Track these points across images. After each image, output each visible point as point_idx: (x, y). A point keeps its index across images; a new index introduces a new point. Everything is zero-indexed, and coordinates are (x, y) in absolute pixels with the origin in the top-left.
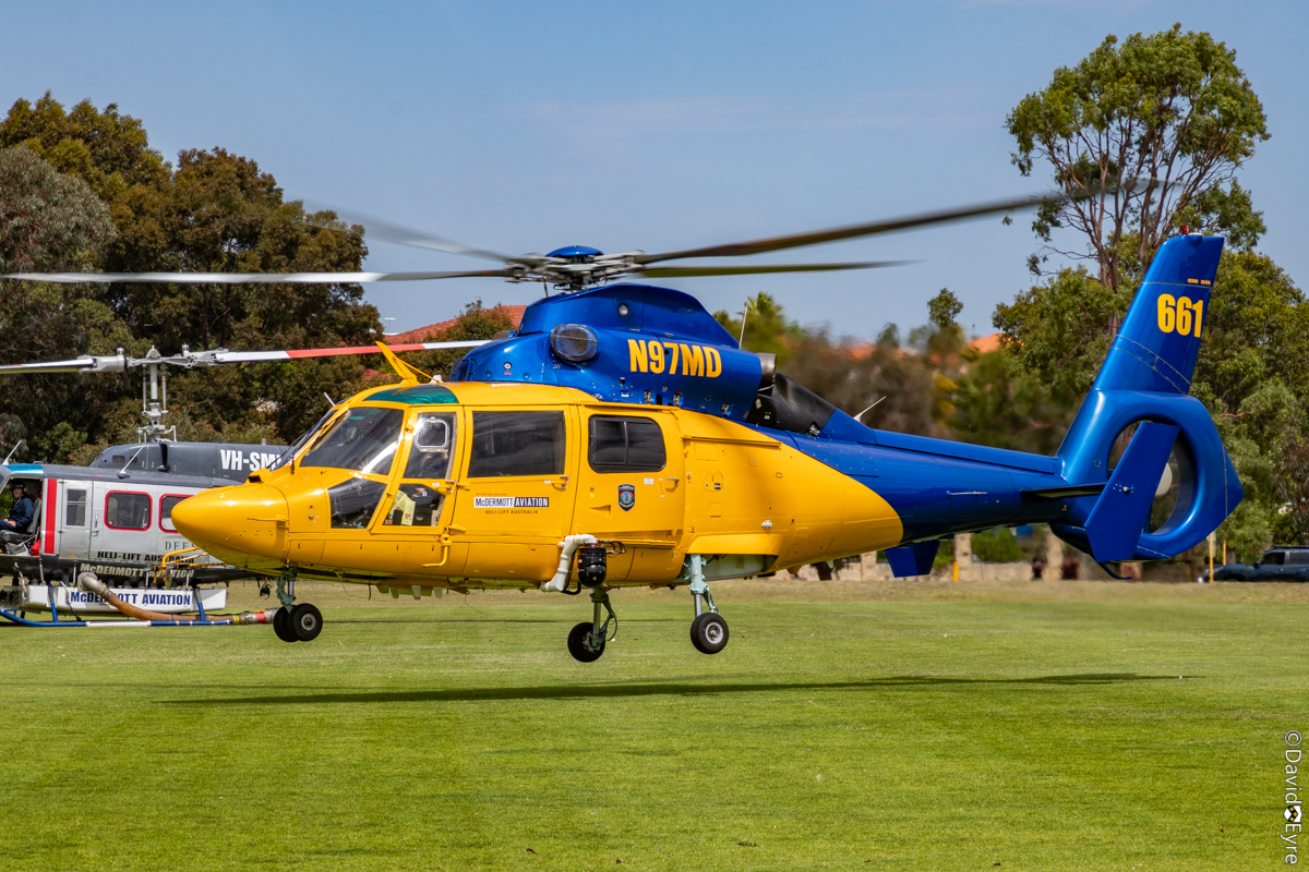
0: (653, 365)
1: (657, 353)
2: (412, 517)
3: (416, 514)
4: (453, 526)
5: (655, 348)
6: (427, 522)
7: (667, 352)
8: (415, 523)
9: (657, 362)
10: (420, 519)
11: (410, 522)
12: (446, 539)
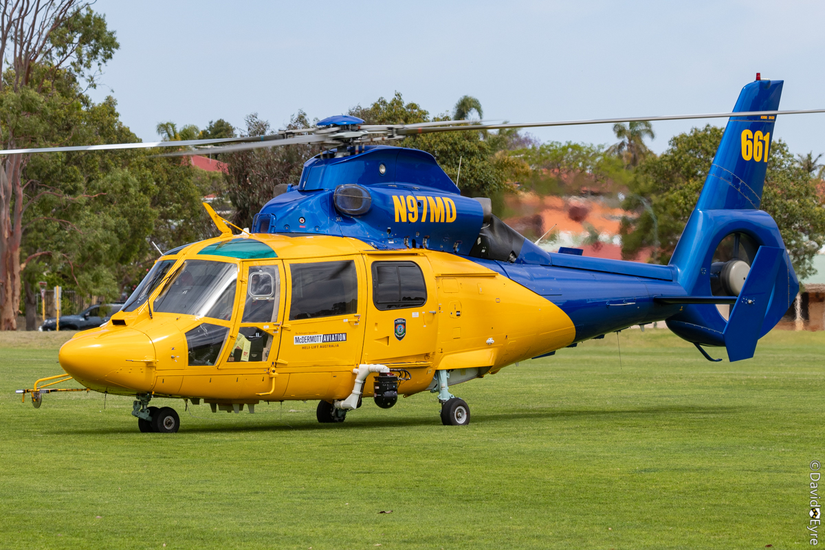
0: (410, 215)
1: (413, 206)
2: (248, 354)
3: (252, 352)
4: (279, 361)
5: (411, 201)
6: (259, 358)
7: (419, 204)
8: (251, 359)
9: (413, 213)
10: (255, 356)
11: (247, 359)
12: (274, 371)
